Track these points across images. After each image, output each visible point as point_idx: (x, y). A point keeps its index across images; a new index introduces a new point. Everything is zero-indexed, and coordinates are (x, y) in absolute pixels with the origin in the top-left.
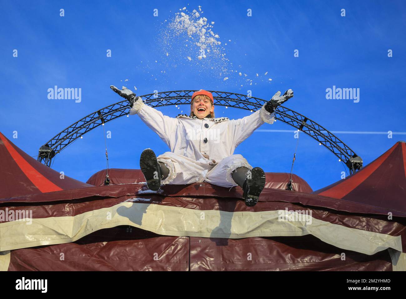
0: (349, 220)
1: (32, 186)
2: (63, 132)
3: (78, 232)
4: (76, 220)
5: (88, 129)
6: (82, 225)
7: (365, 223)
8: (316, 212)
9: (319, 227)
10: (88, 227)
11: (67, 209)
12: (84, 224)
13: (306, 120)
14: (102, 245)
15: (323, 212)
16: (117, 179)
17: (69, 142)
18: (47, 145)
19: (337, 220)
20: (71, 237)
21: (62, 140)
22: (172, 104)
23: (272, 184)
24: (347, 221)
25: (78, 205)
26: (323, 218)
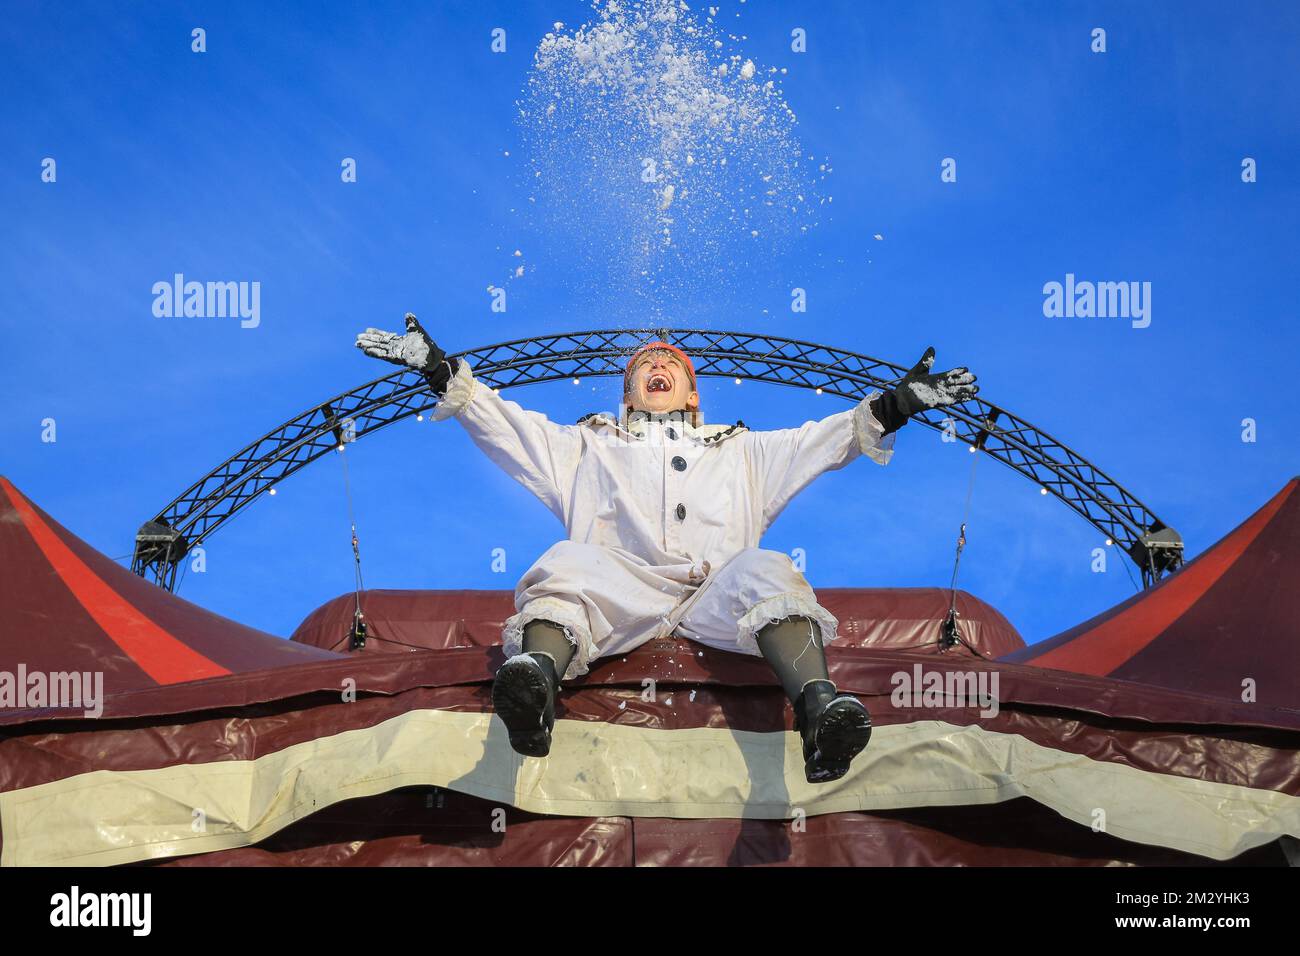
0: (1149, 748)
1: (116, 657)
2: (212, 476)
3: (267, 811)
4: (261, 772)
5: (293, 465)
6: (282, 788)
7: (1200, 755)
8: (1041, 724)
9: (1052, 772)
10: (301, 795)
11: (232, 738)
12: (287, 783)
13: (995, 414)
14: (348, 853)
15: (1064, 723)
16: (390, 622)
17: (232, 508)
18: (161, 521)
19: (1111, 747)
20: (245, 828)
21: (211, 502)
22: (563, 376)
23: (891, 627)
24: (1142, 750)
25: (264, 723)
26: (1064, 742)
